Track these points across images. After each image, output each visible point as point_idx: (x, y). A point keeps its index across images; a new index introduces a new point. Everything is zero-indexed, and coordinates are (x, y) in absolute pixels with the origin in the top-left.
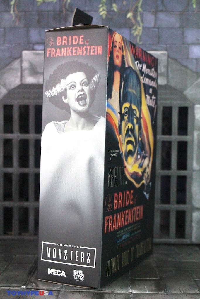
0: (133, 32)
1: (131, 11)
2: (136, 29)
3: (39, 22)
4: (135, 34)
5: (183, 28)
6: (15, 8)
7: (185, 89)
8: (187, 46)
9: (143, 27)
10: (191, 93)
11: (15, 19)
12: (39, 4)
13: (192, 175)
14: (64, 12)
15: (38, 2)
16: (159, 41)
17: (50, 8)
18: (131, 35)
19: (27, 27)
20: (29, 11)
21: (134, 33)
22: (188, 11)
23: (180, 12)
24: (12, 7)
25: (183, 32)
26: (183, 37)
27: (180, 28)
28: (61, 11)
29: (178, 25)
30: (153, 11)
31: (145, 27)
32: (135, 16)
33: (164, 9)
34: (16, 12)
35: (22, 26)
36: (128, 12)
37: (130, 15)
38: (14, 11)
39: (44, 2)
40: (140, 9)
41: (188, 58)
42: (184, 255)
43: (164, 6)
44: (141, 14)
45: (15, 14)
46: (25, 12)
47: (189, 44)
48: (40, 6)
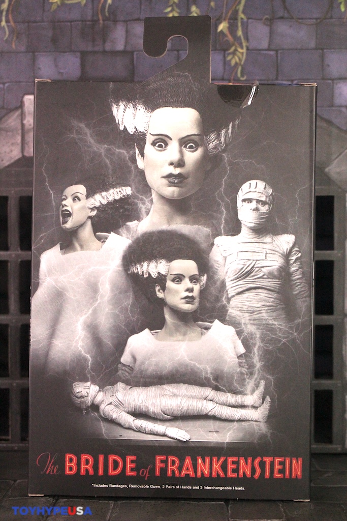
0: (229, 58)
1: (225, 20)
2: (234, 53)
3: (54, 40)
4: (233, 63)
5: (322, 49)
6: (10, 17)
7: (328, 162)
8: (330, 81)
9: (248, 49)
10: (338, 170)
11: (9, 35)
12: (54, 7)
13: (343, 323)
14: (101, 22)
15: (52, 3)
16: (277, 75)
17: (75, 15)
18: (226, 63)
19: (33, 51)
20: (35, 22)
21: (232, 59)
22: (331, 18)
23: (317, 19)
24: (4, 13)
25: (322, 57)
26: (323, 65)
27: (316, 49)
28: (95, 22)
29: (313, 45)
30: (267, 19)
31: (250, 48)
32: (232, 28)
33: (286, 15)
34: (12, 23)
35: (23, 49)
36: (219, 21)
37: (222, 27)
38: (7, 21)
39: (63, 4)
40: (241, 15)
41: (332, 105)
42: (330, 474)
43: (285, 8)
44: (243, 23)
45: (8, 26)
46: (28, 22)
47: (333, 80)
48: (55, 11)
